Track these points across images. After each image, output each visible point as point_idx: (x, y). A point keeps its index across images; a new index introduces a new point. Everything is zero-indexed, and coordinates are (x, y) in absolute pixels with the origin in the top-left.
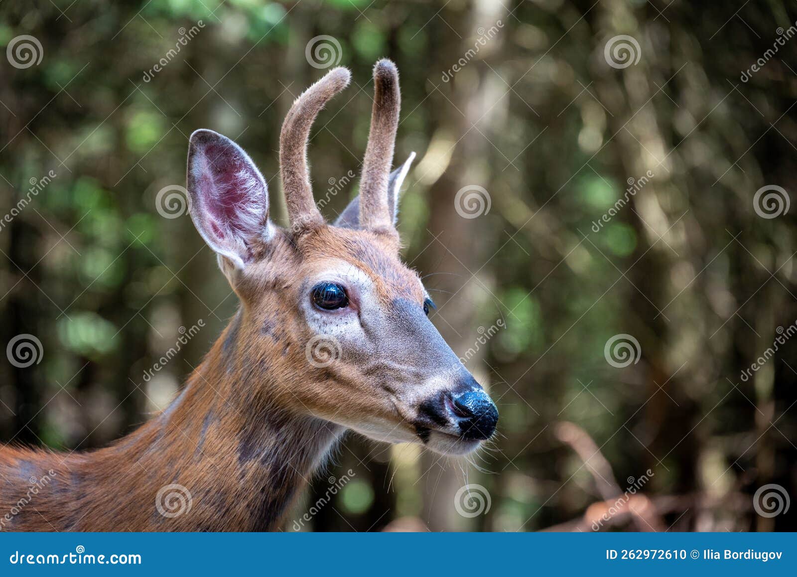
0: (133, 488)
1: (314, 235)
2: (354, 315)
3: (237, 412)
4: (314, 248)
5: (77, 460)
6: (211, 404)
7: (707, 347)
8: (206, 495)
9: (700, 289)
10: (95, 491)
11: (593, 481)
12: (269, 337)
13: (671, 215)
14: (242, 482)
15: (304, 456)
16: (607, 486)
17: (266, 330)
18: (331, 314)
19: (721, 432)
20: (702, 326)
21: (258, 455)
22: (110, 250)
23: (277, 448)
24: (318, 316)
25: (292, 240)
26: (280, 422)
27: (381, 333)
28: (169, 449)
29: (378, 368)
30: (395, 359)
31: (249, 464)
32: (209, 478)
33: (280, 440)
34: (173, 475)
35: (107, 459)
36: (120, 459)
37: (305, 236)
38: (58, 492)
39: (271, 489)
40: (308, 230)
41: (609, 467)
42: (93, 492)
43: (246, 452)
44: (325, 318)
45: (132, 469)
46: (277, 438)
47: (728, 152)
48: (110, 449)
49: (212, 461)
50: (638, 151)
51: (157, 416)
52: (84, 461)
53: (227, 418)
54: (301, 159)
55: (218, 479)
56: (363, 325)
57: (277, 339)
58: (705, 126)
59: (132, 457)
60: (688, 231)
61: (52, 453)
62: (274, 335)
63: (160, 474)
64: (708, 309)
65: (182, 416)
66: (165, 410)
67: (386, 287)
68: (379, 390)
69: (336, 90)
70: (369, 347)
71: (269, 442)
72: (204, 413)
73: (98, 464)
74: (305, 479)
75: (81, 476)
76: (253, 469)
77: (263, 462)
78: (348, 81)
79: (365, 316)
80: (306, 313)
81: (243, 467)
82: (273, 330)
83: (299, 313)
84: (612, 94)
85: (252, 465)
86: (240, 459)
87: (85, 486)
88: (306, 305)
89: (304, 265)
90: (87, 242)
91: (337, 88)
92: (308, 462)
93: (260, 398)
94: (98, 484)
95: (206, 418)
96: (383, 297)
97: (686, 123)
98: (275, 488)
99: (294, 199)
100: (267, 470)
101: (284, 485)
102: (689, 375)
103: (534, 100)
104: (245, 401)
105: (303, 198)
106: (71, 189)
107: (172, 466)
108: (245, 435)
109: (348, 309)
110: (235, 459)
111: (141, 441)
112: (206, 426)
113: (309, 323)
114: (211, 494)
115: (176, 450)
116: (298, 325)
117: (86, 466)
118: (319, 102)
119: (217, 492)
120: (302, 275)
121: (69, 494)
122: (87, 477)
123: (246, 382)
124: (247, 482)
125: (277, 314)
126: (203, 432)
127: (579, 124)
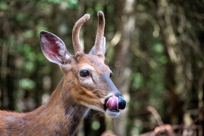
0: (38, 122)
1: (81, 57)
2: (91, 78)
3: (64, 102)
4: (81, 60)
5: (24, 115)
6: (57, 100)
7: (186, 87)
8: (57, 123)
9: (184, 72)
10: (29, 123)
11: (156, 121)
12: (70, 83)
13: (177, 53)
14: (66, 120)
15: (82, 113)
16: (160, 123)
17: (70, 81)
18: (85, 77)
19: (189, 109)
20: (184, 81)
21: (70, 113)
22: (33, 62)
23: (74, 112)
24: (82, 78)
25: (76, 59)
26: (74, 105)
27: (97, 82)
28: (47, 112)
29: (96, 91)
30: (101, 89)
31: (67, 116)
32: (57, 119)
33: (75, 110)
34: (48, 119)
35: (31, 115)
36: (35, 115)
37: (79, 57)
38: (19, 123)
39: (73, 122)
40: (79, 56)
41: (161, 118)
42: (28, 123)
43: (67, 112)
44: (83, 78)
45: (38, 117)
46: (74, 109)
47: (191, 37)
48: (32, 112)
49: (58, 115)
50: (168, 37)
51: (44, 104)
52: (26, 115)
53: (61, 104)
54: (78, 38)
55: (60, 119)
56: (93, 80)
57: (73, 84)
58: (185, 30)
59: (38, 114)
60: (181, 58)
61: (18, 113)
62: (72, 83)
63: (45, 118)
64: (186, 77)
65: (50, 103)
66: (46, 102)
67: (99, 70)
68: (97, 97)
69: (86, 20)
70: (94, 86)
71: (72, 110)
72: (56, 103)
73: (29, 116)
74: (82, 119)
75: (25, 119)
76: (69, 117)
77: (71, 115)
78: (89, 17)
79: (93, 78)
80: (79, 77)
81: (66, 116)
82: (71, 82)
83: (77, 77)
84: (162, 22)
85: (68, 116)
86: (65, 114)
87: (26, 121)
88: (79, 75)
89: (79, 65)
90: (27, 60)
91: (86, 19)
92: (82, 115)
93: (69, 99)
94: (29, 121)
95: (56, 104)
96: (98, 73)
97: (180, 30)
98: (75, 122)
99: (76, 48)
100: (72, 117)
101: (77, 121)
102: (181, 94)
103: (142, 24)
104: (65, 100)
105: (78, 48)
106: (23, 47)
107: (48, 116)
108: (66, 108)
109: (89, 76)
110: (64, 114)
111: (40, 110)
112: (56, 106)
113: (80, 80)
114: (58, 123)
115: (49, 112)
116: (77, 80)
117: (26, 116)
118: (81, 23)
119: (60, 123)
120: (78, 67)
121: (22, 123)
122: (26, 119)
123: (65, 95)
124: (67, 120)
125: (72, 77)
126: (56, 107)
127: (153, 30)
